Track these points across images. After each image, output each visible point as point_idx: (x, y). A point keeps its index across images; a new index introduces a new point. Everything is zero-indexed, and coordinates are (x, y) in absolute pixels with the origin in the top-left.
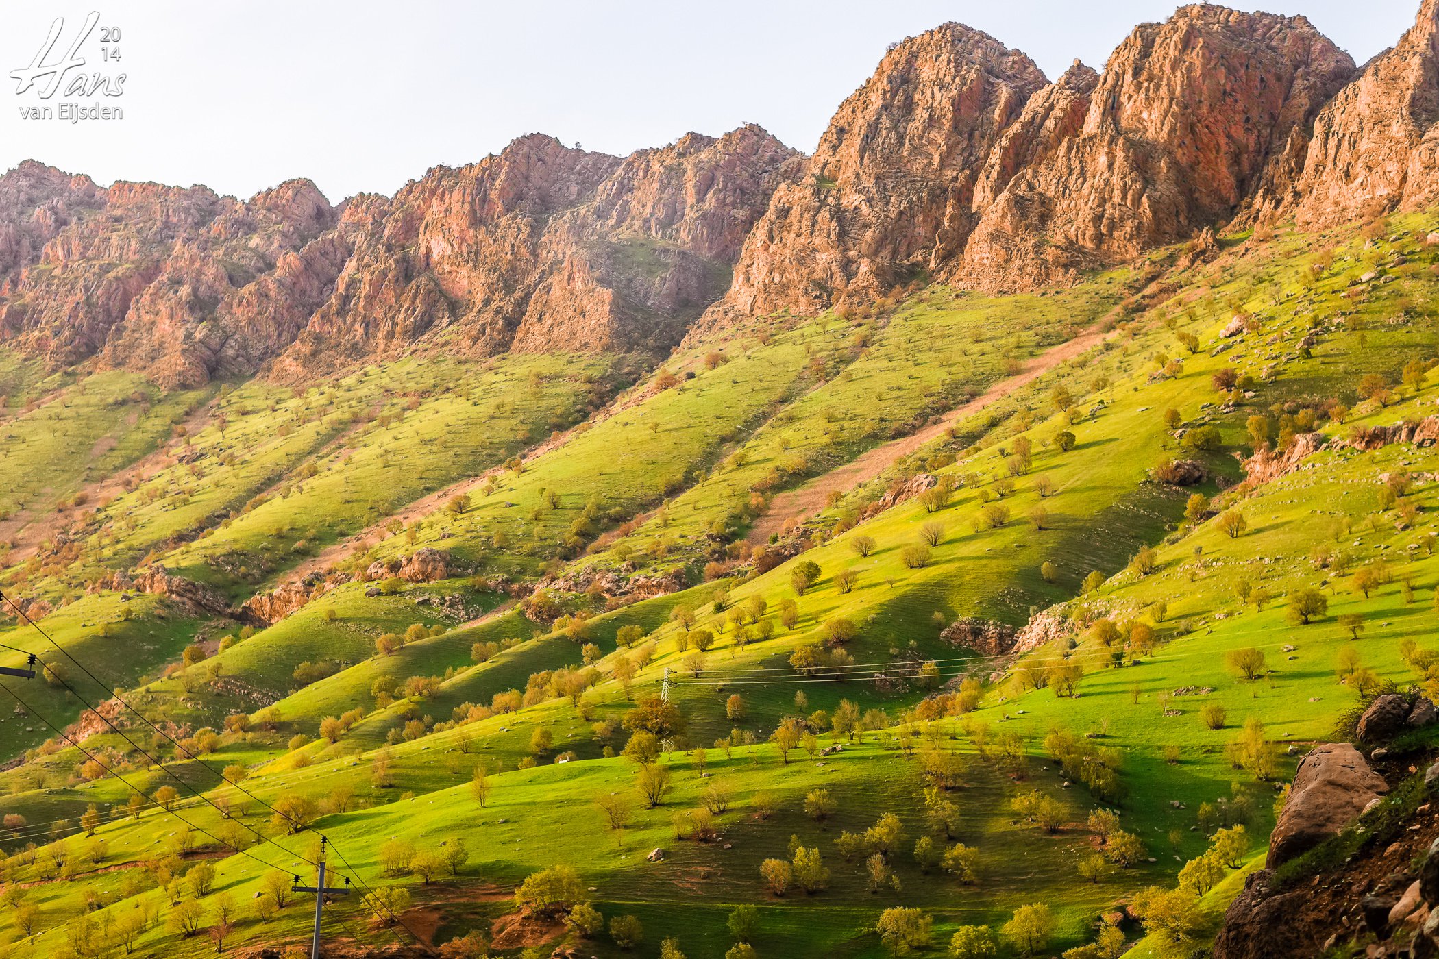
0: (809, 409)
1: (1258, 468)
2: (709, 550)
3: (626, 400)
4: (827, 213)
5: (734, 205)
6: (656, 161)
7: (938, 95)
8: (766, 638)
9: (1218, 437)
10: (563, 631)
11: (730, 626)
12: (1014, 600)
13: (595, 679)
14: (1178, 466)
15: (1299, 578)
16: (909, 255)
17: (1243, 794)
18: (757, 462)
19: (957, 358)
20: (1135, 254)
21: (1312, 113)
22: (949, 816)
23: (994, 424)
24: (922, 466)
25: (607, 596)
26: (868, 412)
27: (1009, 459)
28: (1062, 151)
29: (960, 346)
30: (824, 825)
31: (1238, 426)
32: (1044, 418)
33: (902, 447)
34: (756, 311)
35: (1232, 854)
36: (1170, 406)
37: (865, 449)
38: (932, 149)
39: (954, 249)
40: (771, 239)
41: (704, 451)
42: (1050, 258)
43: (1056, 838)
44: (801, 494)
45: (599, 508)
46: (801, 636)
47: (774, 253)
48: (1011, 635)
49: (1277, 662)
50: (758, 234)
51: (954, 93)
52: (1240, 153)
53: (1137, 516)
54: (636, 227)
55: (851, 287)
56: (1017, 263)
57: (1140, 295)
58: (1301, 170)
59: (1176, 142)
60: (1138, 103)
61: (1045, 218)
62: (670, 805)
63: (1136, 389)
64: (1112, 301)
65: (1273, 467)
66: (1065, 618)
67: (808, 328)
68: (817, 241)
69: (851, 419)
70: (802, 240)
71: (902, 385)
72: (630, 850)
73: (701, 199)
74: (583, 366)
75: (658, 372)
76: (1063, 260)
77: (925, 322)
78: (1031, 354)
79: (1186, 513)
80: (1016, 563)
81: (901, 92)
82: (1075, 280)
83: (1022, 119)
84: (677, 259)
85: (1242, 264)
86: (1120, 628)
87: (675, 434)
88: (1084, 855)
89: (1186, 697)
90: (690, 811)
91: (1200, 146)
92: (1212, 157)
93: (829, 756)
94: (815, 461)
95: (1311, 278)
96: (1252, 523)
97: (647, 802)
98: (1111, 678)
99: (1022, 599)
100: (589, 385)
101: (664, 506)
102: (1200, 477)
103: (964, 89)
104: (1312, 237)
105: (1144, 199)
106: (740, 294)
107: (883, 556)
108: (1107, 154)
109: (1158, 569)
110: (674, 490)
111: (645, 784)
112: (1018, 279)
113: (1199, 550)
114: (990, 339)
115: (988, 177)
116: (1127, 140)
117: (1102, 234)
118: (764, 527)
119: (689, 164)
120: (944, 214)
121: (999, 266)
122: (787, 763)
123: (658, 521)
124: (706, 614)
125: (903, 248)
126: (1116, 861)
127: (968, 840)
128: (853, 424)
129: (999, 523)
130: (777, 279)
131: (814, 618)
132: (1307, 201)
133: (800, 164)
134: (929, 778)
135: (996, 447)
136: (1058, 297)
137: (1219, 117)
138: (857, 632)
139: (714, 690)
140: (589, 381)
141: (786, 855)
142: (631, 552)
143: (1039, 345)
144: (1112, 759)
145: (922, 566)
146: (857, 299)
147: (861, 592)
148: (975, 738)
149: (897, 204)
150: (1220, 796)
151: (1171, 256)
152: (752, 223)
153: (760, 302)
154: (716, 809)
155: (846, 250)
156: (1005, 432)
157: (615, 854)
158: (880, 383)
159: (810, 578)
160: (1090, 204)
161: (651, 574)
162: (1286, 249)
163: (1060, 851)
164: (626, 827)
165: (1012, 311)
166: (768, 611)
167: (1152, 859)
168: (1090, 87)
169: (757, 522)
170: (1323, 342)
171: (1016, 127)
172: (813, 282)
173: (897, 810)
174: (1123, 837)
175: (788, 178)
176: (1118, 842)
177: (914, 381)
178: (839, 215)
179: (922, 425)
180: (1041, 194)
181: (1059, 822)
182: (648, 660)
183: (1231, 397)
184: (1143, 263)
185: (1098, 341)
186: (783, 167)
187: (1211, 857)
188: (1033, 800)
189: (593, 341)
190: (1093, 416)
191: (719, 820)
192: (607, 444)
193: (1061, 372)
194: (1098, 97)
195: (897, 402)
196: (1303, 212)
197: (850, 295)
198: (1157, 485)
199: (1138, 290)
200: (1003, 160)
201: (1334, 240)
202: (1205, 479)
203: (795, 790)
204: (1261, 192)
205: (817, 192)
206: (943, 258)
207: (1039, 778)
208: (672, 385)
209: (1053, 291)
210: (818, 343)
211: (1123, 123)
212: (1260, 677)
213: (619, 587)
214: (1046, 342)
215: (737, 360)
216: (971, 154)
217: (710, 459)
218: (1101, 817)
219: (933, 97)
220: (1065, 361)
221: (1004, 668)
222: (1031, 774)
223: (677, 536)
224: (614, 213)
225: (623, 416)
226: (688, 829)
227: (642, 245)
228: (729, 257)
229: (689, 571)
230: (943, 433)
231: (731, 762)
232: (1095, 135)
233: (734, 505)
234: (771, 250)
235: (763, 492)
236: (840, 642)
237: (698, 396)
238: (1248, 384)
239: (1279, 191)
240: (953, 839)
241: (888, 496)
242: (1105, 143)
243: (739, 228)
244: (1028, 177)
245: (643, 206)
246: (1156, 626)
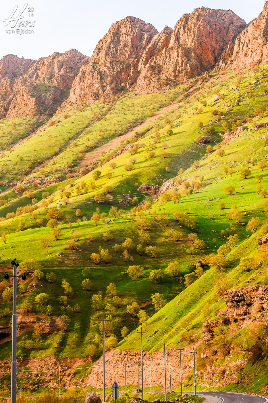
0: (94, 129)
1: (227, 137)
2: (68, 170)
3: (41, 129)
4: (97, 73)
5: (69, 72)
6: (46, 61)
7: (127, 37)
8: (86, 193)
9: (214, 129)
10: (26, 195)
11: (75, 190)
12: (158, 178)
13: (37, 208)
14: (203, 138)
15: (242, 167)
16: (121, 84)
17: (234, 227)
18: (80, 145)
19: (136, 112)
20: (186, 80)
21: (235, 38)
22: (147, 238)
23: (148, 130)
24: (129, 143)
25: (38, 185)
26: (112, 129)
27: (154, 139)
28: (164, 51)
29: (137, 109)
30: (109, 242)
31: (220, 126)
32: (163, 127)
33: (122, 138)
34: (77, 102)
35: (234, 243)
36: (200, 121)
37: (111, 139)
38: (126, 53)
39: (133, 82)
40: (81, 81)
41: (65, 143)
42: (162, 83)
43: (179, 242)
44: (94, 153)
45: (35, 160)
46: (97, 192)
47: (82, 85)
48: (158, 188)
49: (238, 190)
50: (77, 80)
51: (131, 36)
52: (215, 50)
53: (192, 153)
54: (41, 80)
55: (104, 94)
56: (152, 85)
57: (188, 92)
58: (232, 54)
59: (196, 48)
60: (185, 37)
61: (159, 71)
62: (62, 239)
63: (189, 117)
64: (180, 94)
65: (231, 136)
66: (174, 182)
67: (93, 106)
68: (94, 81)
69: (107, 131)
70: (90, 81)
71: (121, 121)
72: (51, 253)
73: (59, 71)
74: (28, 121)
75: (50, 121)
76: (165, 83)
77: (126, 103)
78: (158, 110)
79: (207, 151)
80: (158, 167)
81: (116, 37)
82: (169, 88)
83: (151, 43)
84: (53, 88)
85: (217, 81)
86: (190, 184)
87: (56, 138)
88: (188, 247)
89: (213, 201)
90: (68, 241)
91: (203, 49)
92: (207, 51)
93: (109, 223)
94: (97, 143)
95: (238, 83)
96: (227, 152)
97: (55, 239)
98: (190, 197)
99: (161, 178)
100: (30, 126)
101: (54, 159)
102: (210, 141)
103: (134, 35)
104: (236, 73)
105: (188, 64)
106: (72, 97)
107: (119, 168)
108: (177, 52)
109: (200, 167)
110: (56, 154)
111: (54, 234)
112: (153, 89)
113: (212, 160)
114: (146, 106)
115: (142, 60)
116: (182, 47)
117: (176, 75)
118: (83, 163)
119: (55, 61)
120: (130, 72)
121: (147, 86)
122: (97, 225)
123: (52, 163)
124: (68, 187)
125: (119, 82)
126: (197, 248)
127: (153, 245)
128: (107, 132)
129: (152, 157)
130: (83, 93)
131: (100, 186)
132: (235, 63)
133: (88, 60)
134: (140, 227)
135: (150, 136)
136: (165, 94)
137: (208, 40)
138: (113, 190)
139: (72, 208)
140: (30, 125)
141: (98, 252)
142: (45, 172)
143: (160, 107)
144: (194, 219)
145: (131, 170)
146: (106, 97)
147: (113, 178)
148: (152, 215)
149: (116, 69)
150: (227, 228)
151: (196, 80)
152: (75, 77)
153: (78, 100)
154: (76, 240)
155: (102, 83)
156: (152, 132)
157: (46, 255)
158: (115, 120)
159: (98, 176)
160: (172, 66)
161: (51, 178)
162: (230, 76)
163: (180, 247)
164: (49, 247)
165: (151, 98)
166: (86, 185)
167: (208, 247)
168: (171, 33)
169: (81, 162)
170: (242, 101)
171: (150, 45)
172: (93, 93)
173: (131, 237)
174: (199, 241)
175: (84, 64)
176: (198, 242)
177: (125, 119)
178: (100, 73)
179: (128, 132)
180: (158, 64)
181: (180, 238)
182: (52, 202)
183: (217, 118)
184: (189, 83)
185: (177, 105)
186: (83, 61)
187: (228, 244)
188: (171, 232)
189: (30, 113)
190: (178, 125)
191: (77, 243)
192: (36, 142)
193: (167, 114)
194: (173, 36)
195: (119, 126)
196: (234, 66)
197: (104, 96)
198: (198, 144)
199: (188, 91)
200: (147, 55)
201: (243, 73)
202: (211, 141)
203: (100, 233)
204: (221, 61)
205: (93, 67)
206: (131, 84)
207: (173, 225)
208: (54, 124)
209: (163, 92)
210: (96, 110)
211: (181, 43)
212: (234, 194)
213: (42, 182)
214: (162, 107)
215: (72, 116)
216: (137, 54)
217: (66, 145)
218: (192, 236)
219: (125, 38)
220: (168, 111)
221: (157, 198)
222: (170, 224)
223: (58, 167)
224: (34, 76)
225: (40, 134)
226: (68, 246)
227: (43, 85)
228: (68, 87)
229: (62, 177)
230: (134, 134)
231: (79, 226)
232: (173, 47)
233: (75, 157)
234: (81, 84)
235: (82, 153)
236: (108, 193)
237: (62, 127)
238: (222, 114)
239: (226, 60)
240: (148, 245)
241: (119, 151)
242: (176, 49)
243: (71, 79)
244: (154, 59)
245: (43, 74)
246: (201, 183)
